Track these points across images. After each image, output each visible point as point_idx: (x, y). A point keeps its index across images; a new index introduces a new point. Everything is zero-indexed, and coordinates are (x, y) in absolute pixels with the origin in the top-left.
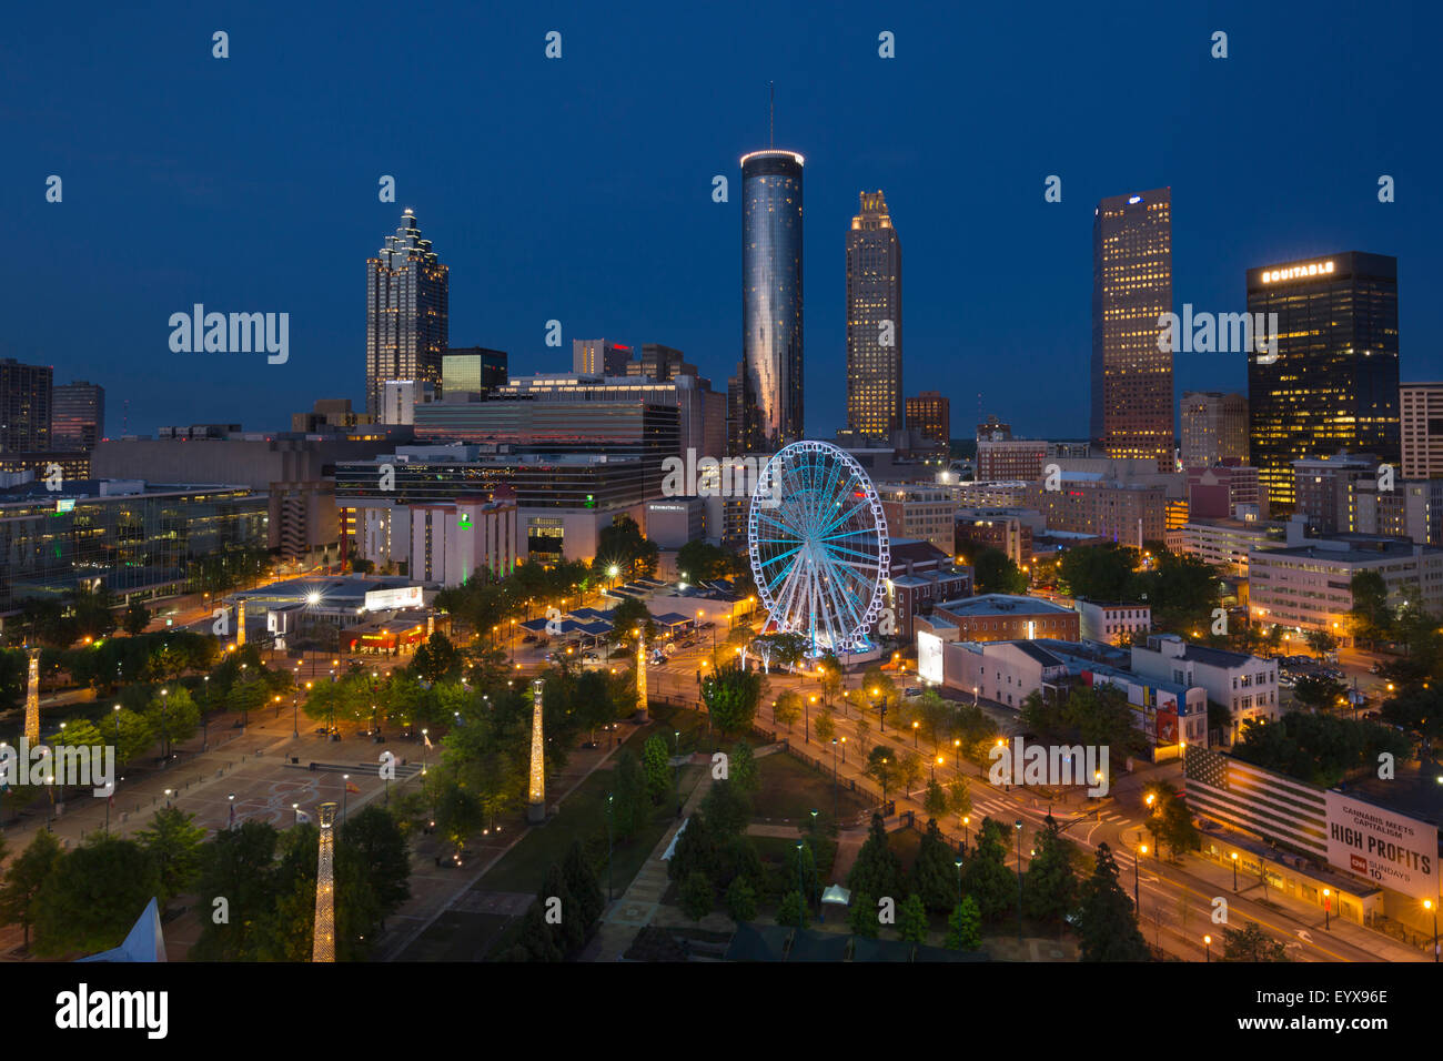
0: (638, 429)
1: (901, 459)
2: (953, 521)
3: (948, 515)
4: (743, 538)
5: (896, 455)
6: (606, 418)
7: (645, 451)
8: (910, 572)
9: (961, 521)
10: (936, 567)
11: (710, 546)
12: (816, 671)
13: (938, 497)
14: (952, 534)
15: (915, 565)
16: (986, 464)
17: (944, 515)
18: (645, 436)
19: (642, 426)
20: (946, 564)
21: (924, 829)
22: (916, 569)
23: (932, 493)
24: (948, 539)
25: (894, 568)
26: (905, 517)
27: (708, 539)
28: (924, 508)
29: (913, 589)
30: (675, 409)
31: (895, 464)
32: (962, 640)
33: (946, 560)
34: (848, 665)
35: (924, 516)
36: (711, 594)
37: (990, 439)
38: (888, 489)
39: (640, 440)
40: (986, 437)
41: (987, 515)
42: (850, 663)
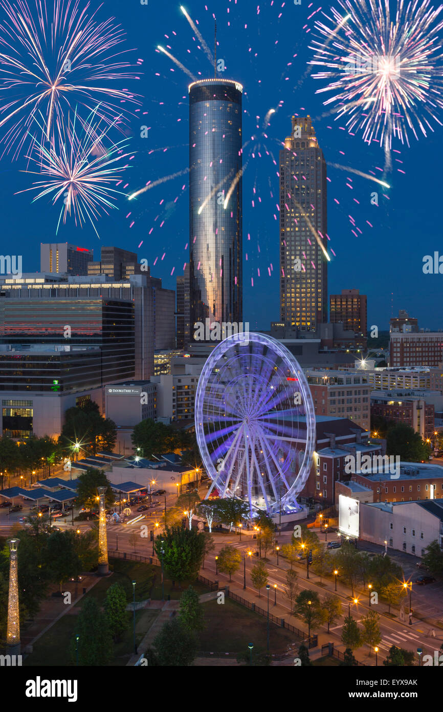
0: (98, 322)
1: (326, 349)
2: (370, 401)
3: (366, 396)
4: (190, 417)
5: (322, 345)
6: (69, 312)
7: (104, 341)
8: (333, 444)
9: (376, 401)
10: (354, 440)
11: (161, 424)
12: (253, 530)
13: (357, 381)
14: (368, 412)
15: (338, 439)
16: (397, 352)
17: (362, 396)
18: (104, 328)
19: (101, 319)
20: (363, 437)
21: (342, 658)
22: (338, 442)
23: (352, 377)
24: (365, 416)
25: (319, 442)
26: (329, 398)
27: (158, 418)
28: (345, 391)
29: (335, 459)
30: (130, 305)
31: (320, 352)
32: (375, 501)
33: (363, 434)
34: (280, 524)
35: (345, 397)
36: (162, 465)
37: (401, 330)
38: (315, 374)
39: (99, 332)
40: (397, 329)
41: (398, 396)
42: (281, 522)
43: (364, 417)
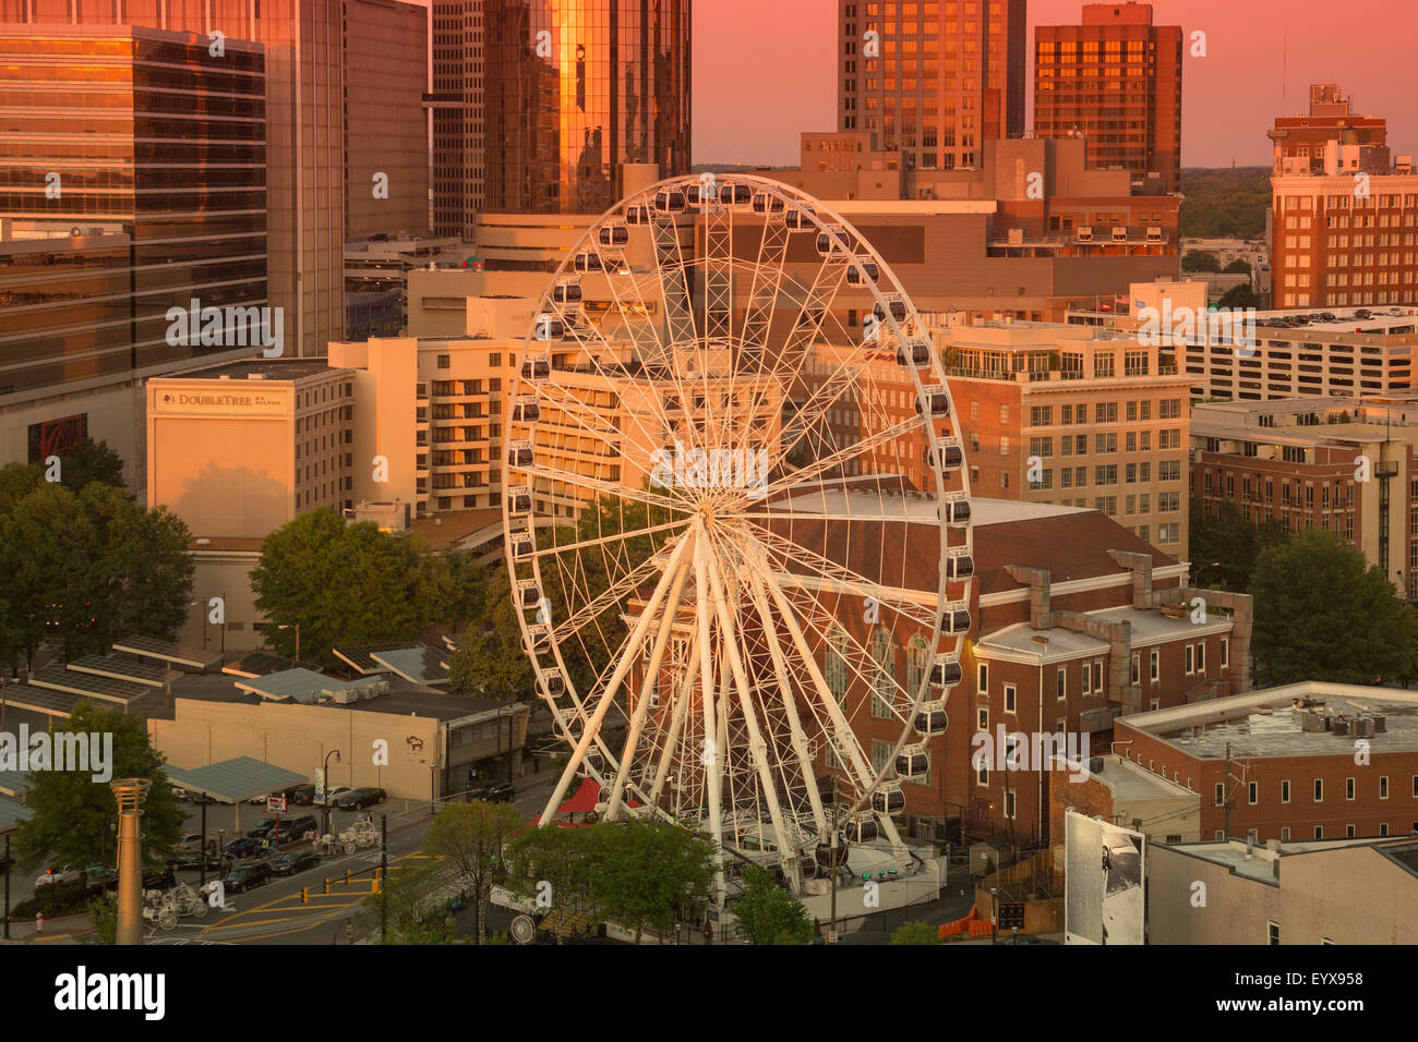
0: (114, 127)
1: (1015, 238)
2: (1186, 444)
3: (1170, 423)
4: (483, 504)
5: (999, 223)
7: (143, 203)
8: (1041, 610)
9: (1212, 443)
10: (1125, 595)
11: (370, 533)
13: (1137, 363)
14: (1181, 487)
15: (1058, 589)
16: (1298, 252)
17: (1156, 424)
18: (141, 153)
19: (128, 114)
20: (1158, 585)
22: (1062, 604)
23: (1118, 345)
24: (1168, 503)
25: (988, 599)
26: (1028, 430)
27: (360, 507)
28: (1091, 402)
29: (1050, 669)
31: (992, 252)
32: (1207, 836)
33: (1160, 573)
34: (833, 923)
35: (1091, 426)
36: (369, 685)
37: (1317, 166)
38: (972, 335)
39: (126, 167)
40: (1303, 161)
41: (1300, 422)
42: (840, 914)
43: (1163, 505)
